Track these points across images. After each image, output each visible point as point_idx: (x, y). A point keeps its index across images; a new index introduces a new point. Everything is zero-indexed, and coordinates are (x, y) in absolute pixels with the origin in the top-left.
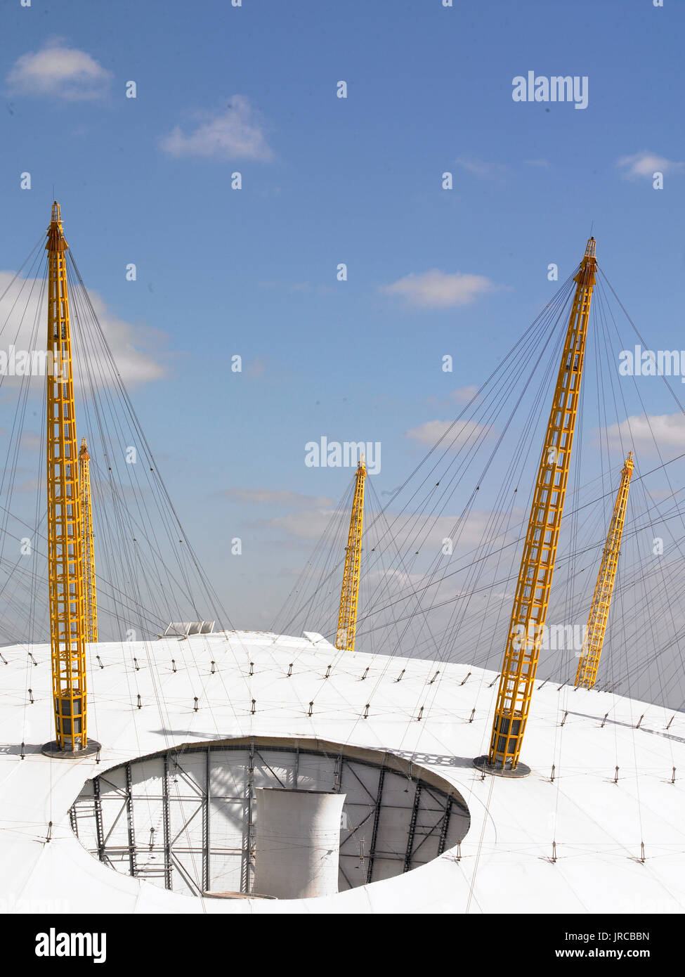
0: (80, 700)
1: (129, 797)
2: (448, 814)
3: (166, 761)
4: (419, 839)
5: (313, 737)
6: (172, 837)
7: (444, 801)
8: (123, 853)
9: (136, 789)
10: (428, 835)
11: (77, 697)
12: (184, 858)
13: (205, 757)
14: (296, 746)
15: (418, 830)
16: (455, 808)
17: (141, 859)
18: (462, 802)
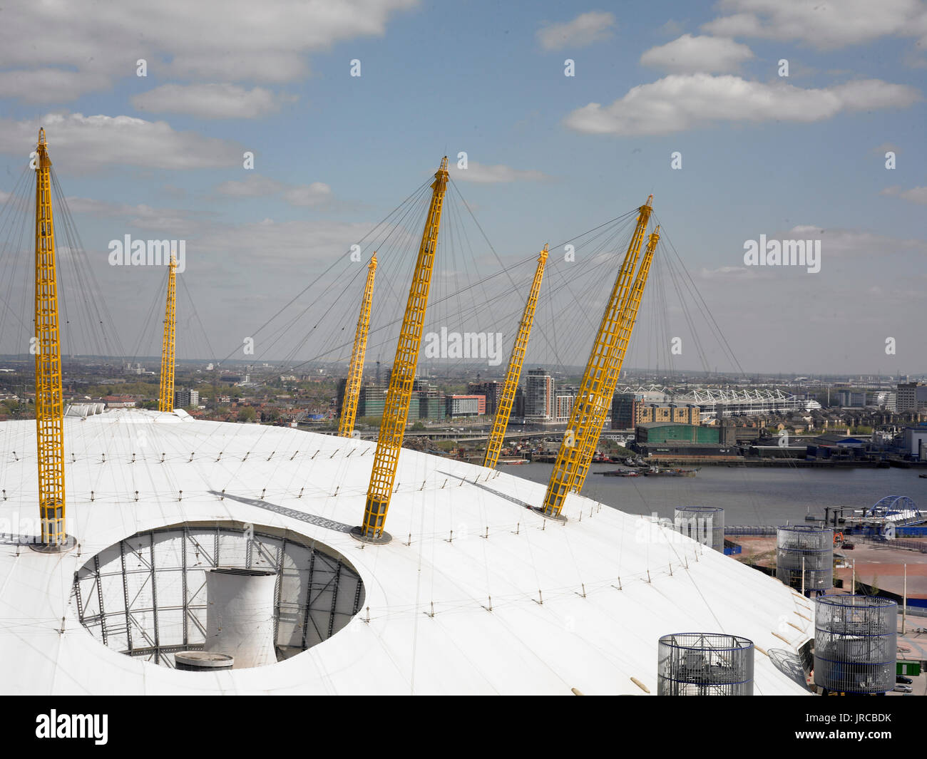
0: (61, 508)
1: (98, 576)
2: (338, 575)
3: (123, 547)
4: (315, 594)
5: (230, 519)
6: (130, 602)
7: (335, 566)
8: (96, 620)
9: (102, 570)
10: (322, 590)
11: (60, 505)
12: (138, 616)
13: (150, 538)
14: (217, 525)
15: (314, 586)
16: (343, 570)
17: (109, 621)
18: (351, 568)
